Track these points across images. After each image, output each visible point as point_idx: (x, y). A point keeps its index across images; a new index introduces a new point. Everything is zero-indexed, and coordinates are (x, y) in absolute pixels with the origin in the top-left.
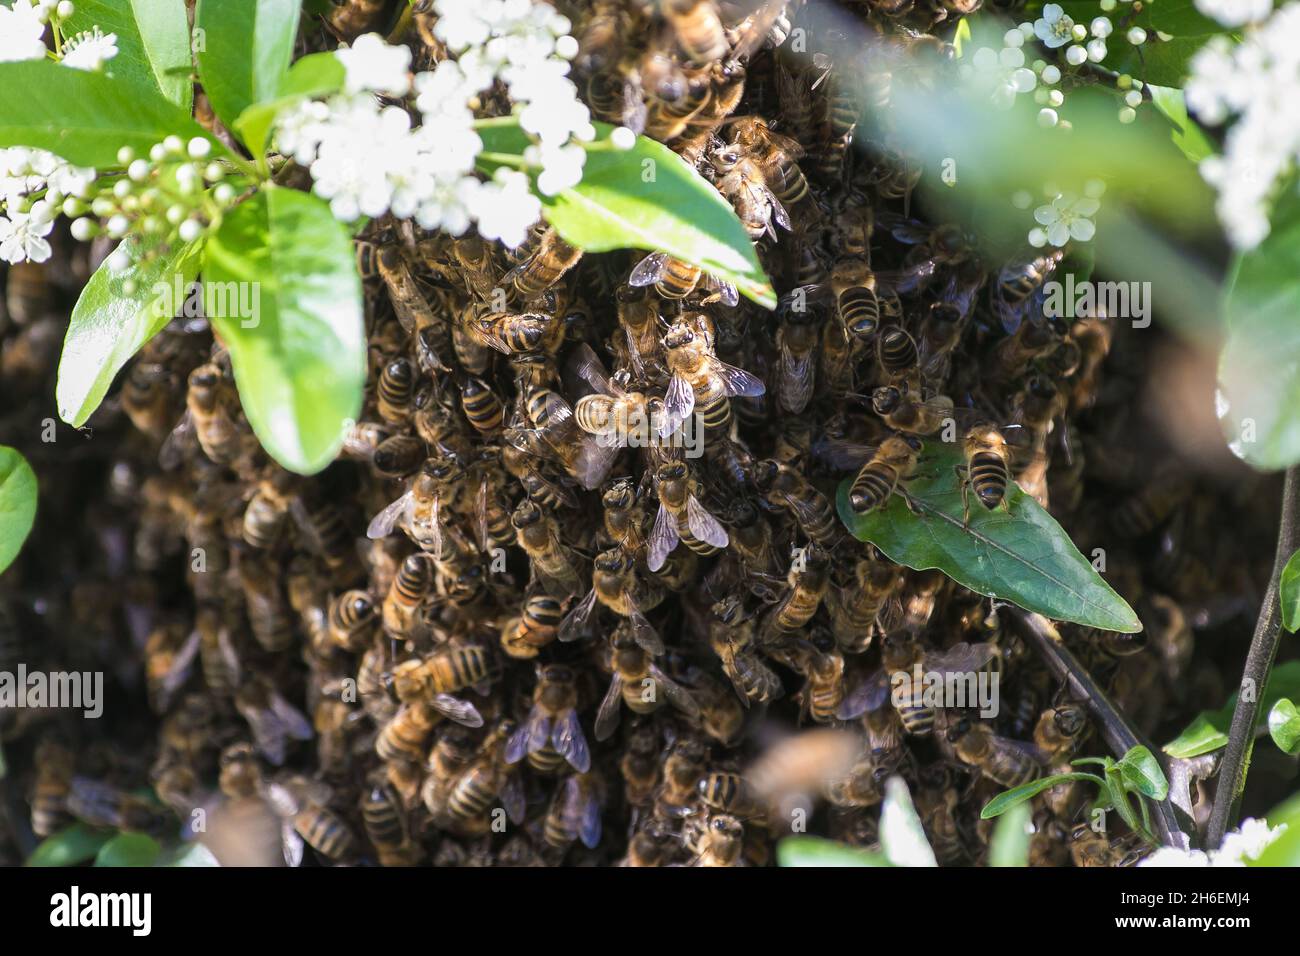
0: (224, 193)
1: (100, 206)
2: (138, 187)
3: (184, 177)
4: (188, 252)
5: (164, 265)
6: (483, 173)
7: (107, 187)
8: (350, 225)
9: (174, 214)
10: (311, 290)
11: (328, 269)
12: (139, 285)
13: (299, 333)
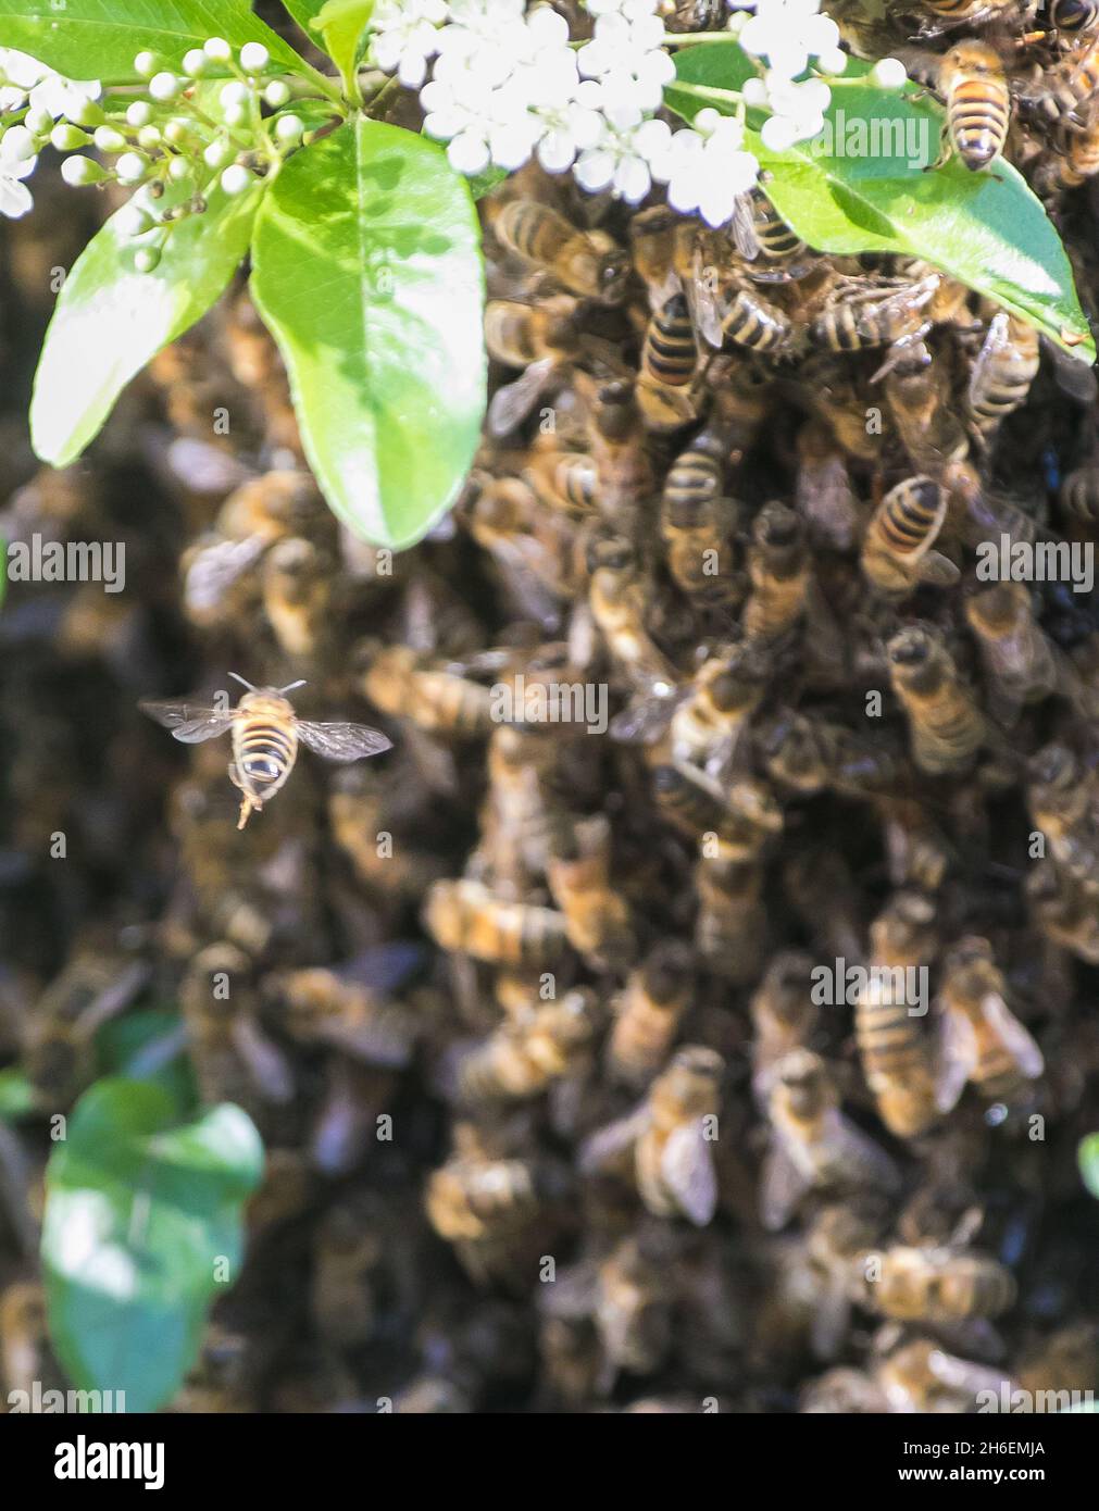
0: (289, 125)
1: (105, 138)
2: (162, 110)
3: (229, 101)
4: (238, 209)
5: (200, 228)
6: (676, 113)
7: (119, 110)
8: (473, 181)
9: (213, 154)
10: (410, 276)
11: (439, 246)
12: (157, 256)
13: (391, 341)
